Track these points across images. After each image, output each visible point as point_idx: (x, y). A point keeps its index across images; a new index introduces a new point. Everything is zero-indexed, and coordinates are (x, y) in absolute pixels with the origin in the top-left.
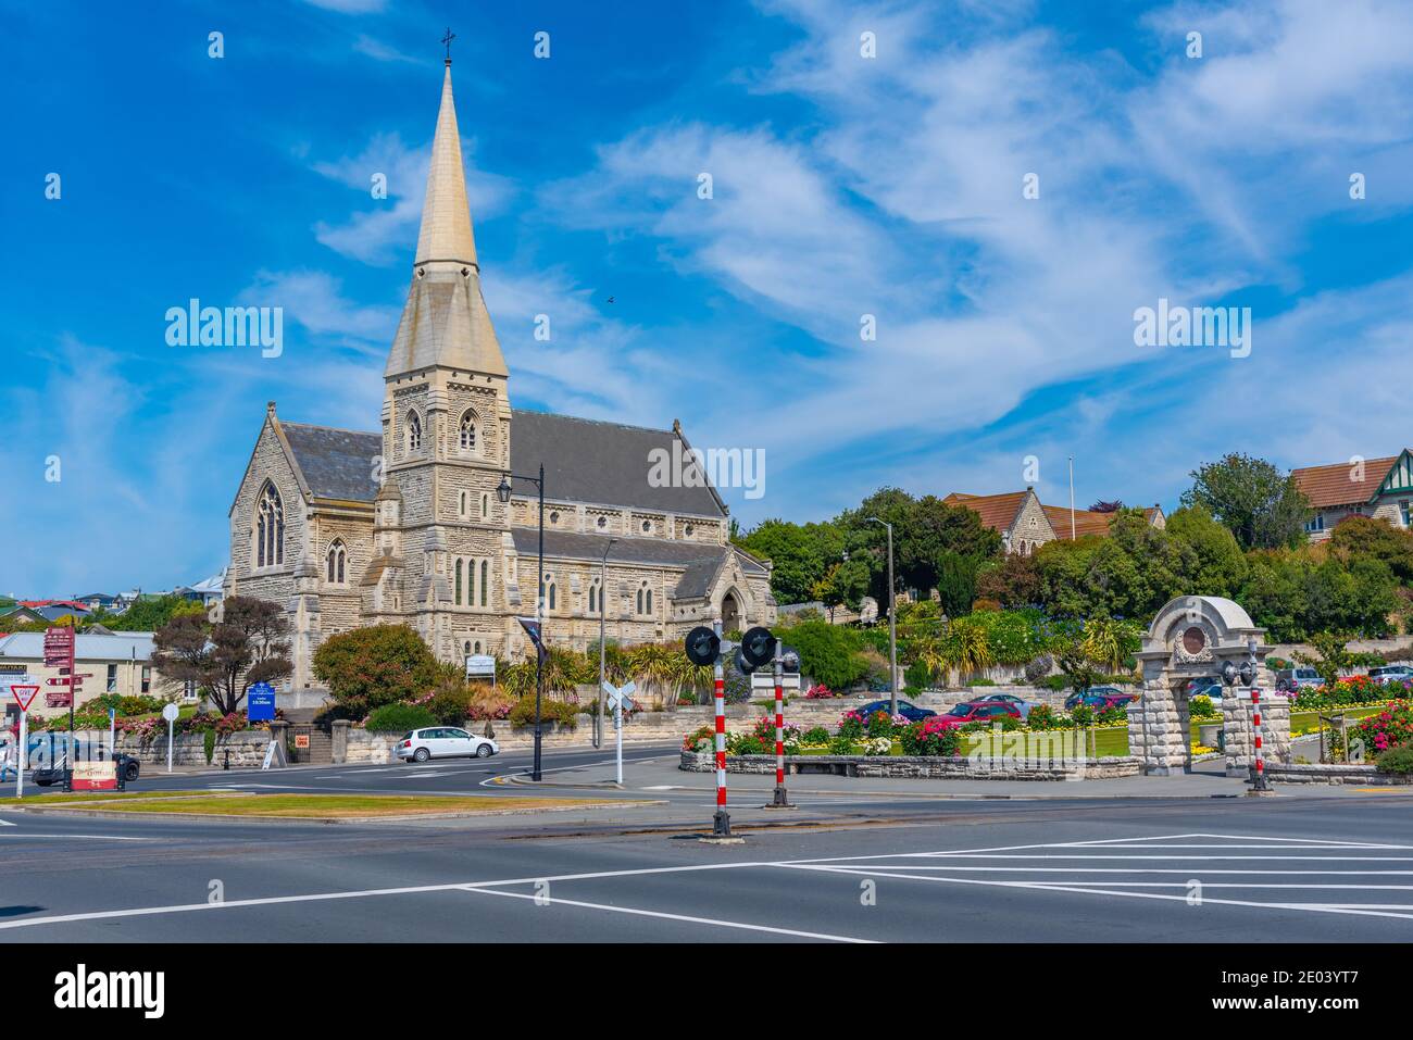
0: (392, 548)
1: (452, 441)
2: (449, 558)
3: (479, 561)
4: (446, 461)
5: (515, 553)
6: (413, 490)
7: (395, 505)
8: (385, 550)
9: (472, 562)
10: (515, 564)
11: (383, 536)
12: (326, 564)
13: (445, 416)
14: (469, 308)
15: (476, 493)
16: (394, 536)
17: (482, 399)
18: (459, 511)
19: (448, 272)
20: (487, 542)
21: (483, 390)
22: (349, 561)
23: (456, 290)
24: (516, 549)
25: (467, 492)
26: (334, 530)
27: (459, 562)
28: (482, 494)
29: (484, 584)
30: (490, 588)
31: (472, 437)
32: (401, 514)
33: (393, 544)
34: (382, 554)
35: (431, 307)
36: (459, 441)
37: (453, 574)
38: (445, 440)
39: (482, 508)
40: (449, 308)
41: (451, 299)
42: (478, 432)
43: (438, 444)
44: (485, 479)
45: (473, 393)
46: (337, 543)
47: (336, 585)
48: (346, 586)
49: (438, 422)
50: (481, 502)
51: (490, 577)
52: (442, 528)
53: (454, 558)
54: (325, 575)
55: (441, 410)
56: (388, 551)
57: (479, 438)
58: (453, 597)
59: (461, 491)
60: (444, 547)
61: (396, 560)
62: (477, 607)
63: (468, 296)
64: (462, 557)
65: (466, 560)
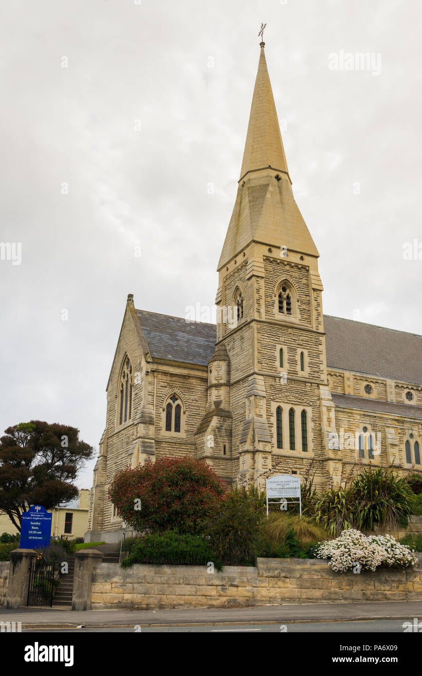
0: (221, 401)
1: (269, 305)
2: (268, 405)
3: (298, 410)
4: (263, 319)
5: (332, 404)
6: (237, 350)
7: (223, 365)
8: (215, 403)
9: (292, 412)
10: (332, 414)
11: (214, 392)
12: (164, 415)
13: (262, 282)
14: (282, 202)
15: (292, 350)
16: (223, 391)
17: (296, 274)
18: (277, 363)
19: (264, 177)
20: (305, 393)
21: (297, 265)
22: (184, 413)
23: (271, 188)
24: (332, 400)
25: (285, 349)
26: (171, 387)
27: (279, 410)
28: (299, 351)
29: (304, 431)
30: (310, 436)
31: (289, 304)
32: (229, 373)
33: (222, 398)
34: (213, 407)
35: (250, 202)
36: (277, 305)
37: (274, 420)
38: (262, 302)
39: (299, 363)
40: (264, 200)
41: (265, 195)
42: (293, 301)
43: (256, 305)
44: (301, 338)
45: (287, 268)
46: (174, 398)
47: (173, 433)
48: (182, 435)
49: (256, 286)
50: (298, 358)
51: (310, 425)
52: (262, 378)
53: (274, 406)
54: (163, 423)
55: (258, 277)
56: (218, 404)
57: (295, 305)
58: (275, 440)
59: (278, 347)
60: (264, 394)
61: (224, 411)
62: (298, 451)
63: (281, 193)
64: (282, 405)
65: (286, 408)
